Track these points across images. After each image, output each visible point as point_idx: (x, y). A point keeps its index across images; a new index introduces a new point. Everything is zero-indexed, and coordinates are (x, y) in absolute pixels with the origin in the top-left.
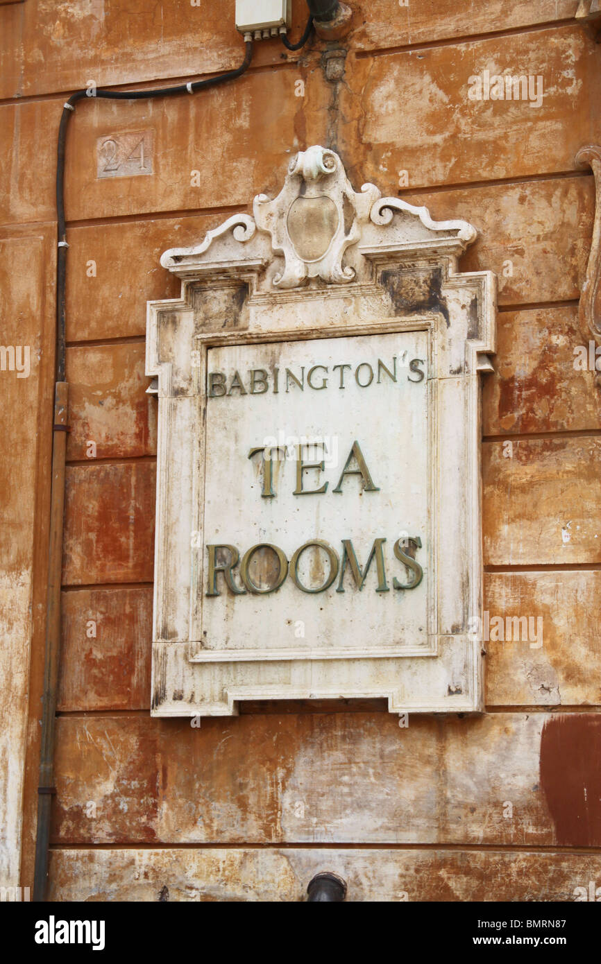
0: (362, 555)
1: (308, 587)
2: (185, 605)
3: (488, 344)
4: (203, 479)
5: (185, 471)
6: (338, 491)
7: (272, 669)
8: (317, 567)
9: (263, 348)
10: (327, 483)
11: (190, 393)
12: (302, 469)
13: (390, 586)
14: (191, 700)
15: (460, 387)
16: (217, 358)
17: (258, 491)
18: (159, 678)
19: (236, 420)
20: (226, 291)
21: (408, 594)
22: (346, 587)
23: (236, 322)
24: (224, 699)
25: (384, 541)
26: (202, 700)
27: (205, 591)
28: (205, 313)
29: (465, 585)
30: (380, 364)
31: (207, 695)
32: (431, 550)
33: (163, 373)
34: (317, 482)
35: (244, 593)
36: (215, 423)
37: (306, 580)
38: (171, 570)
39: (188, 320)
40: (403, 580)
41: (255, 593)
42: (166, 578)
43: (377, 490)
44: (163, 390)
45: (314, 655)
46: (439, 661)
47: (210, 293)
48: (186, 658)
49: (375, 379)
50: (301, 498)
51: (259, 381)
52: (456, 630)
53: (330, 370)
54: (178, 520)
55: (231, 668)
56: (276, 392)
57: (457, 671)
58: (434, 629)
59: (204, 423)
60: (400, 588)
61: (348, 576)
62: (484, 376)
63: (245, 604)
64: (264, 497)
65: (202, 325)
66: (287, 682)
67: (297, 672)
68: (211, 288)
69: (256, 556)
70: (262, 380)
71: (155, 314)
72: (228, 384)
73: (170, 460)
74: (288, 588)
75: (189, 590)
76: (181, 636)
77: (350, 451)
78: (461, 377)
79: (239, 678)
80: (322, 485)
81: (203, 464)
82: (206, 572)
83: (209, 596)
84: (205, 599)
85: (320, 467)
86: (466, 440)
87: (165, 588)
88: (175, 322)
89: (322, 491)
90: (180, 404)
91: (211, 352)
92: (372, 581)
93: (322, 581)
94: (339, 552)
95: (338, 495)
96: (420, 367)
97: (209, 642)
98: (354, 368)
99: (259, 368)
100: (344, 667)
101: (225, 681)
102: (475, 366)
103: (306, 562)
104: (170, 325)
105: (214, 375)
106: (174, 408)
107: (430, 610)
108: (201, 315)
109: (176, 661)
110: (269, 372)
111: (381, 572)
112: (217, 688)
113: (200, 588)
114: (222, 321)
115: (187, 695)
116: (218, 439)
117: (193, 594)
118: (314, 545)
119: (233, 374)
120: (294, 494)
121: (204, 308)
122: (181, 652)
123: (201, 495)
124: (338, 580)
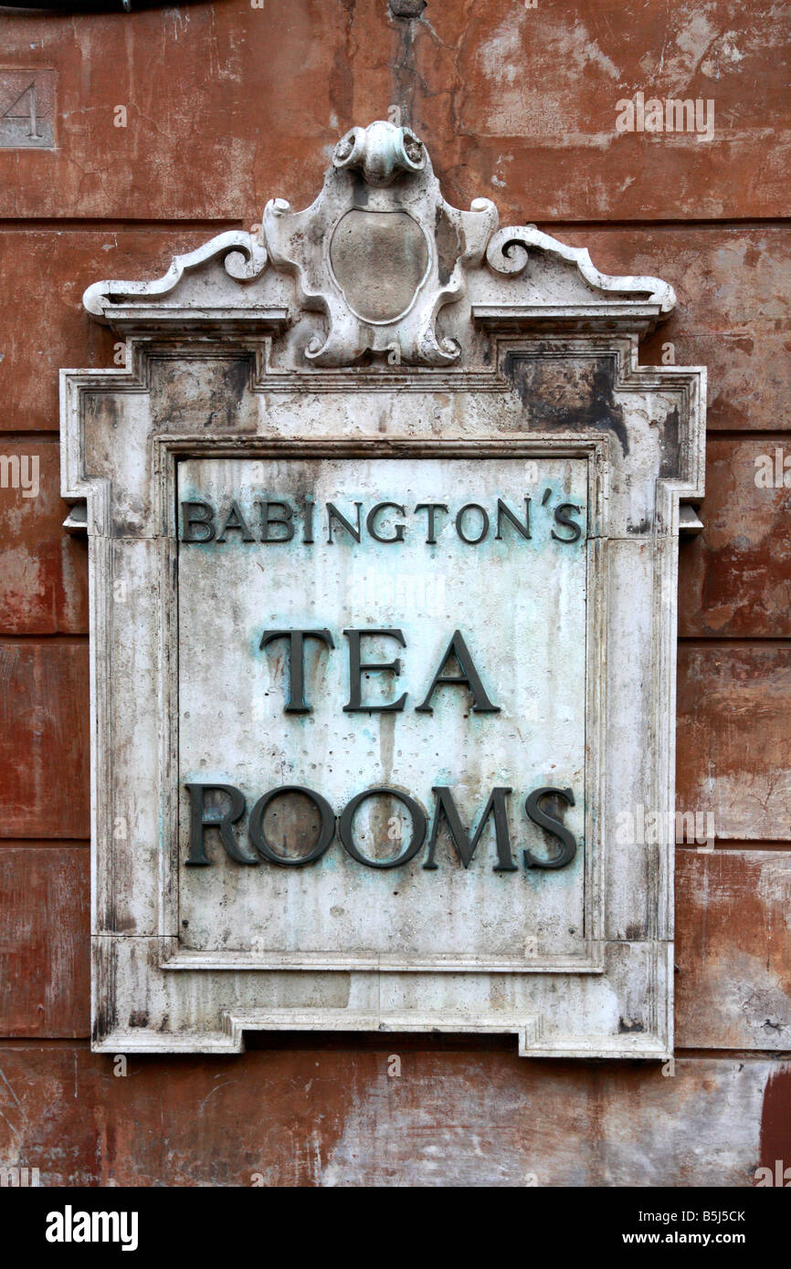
0: (471, 810)
1: (372, 859)
3: (695, 489)
4: (175, 676)
5: (142, 662)
6: (425, 710)
8: (388, 828)
9: (284, 466)
10: (406, 696)
11: (147, 532)
12: (359, 670)
13: (518, 861)
14: (163, 1028)
15: (648, 555)
16: (196, 477)
17: (281, 700)
18: (104, 992)
19: (234, 584)
20: (211, 365)
21: (552, 876)
22: (441, 860)
23: (232, 417)
24: (224, 1027)
25: (508, 792)
26: (183, 1028)
27: (185, 858)
28: (172, 397)
29: (651, 866)
30: (502, 508)
31: (193, 1019)
32: (592, 810)
33: (94, 491)
34: (388, 694)
35: (254, 865)
36: (195, 586)
37: (365, 845)
38: (120, 819)
39: (137, 409)
40: (542, 853)
41: (278, 864)
42: (112, 834)
43: (497, 711)
44: (95, 521)
45: (384, 964)
46: (603, 980)
47: (181, 366)
48: (152, 961)
49: (493, 533)
50: (354, 719)
51: (278, 522)
52: (634, 934)
53: (410, 511)
54: (129, 741)
55: (237, 979)
56: (308, 542)
57: (635, 997)
58: (599, 931)
59: (176, 585)
60: (534, 866)
61: (444, 844)
62: (687, 538)
63: (257, 883)
64: (290, 712)
65: (165, 419)
68: (182, 357)
69: (276, 806)
70: (282, 521)
71: (75, 390)
72: (219, 523)
73: (112, 643)
74: (333, 860)
75: (154, 854)
76: (142, 927)
77: (447, 645)
78: (643, 539)
79: (250, 996)
80: (397, 698)
81: (175, 651)
82: (185, 827)
83: (189, 865)
84: (183, 871)
85: (392, 670)
87: (111, 851)
88: (113, 412)
89: (398, 708)
90: (127, 551)
91: (183, 468)
92: (487, 854)
93: (396, 848)
94: (427, 803)
95: (425, 718)
96: (575, 518)
97: (194, 937)
98: (454, 510)
99: (278, 498)
101: (227, 1000)
102: (675, 522)
103: (368, 818)
104: (104, 415)
105: (191, 505)
106: (115, 558)
107: (589, 901)
108: (164, 401)
109: (134, 968)
110: (295, 506)
111: (504, 840)
112: (210, 1009)
113: (175, 852)
114: (204, 414)
115: (156, 1018)
116: (199, 612)
117: (163, 861)
118: (382, 793)
119: (228, 505)
120: (346, 710)
121: (168, 389)
122: (142, 951)
123: (173, 702)
124: (426, 850)
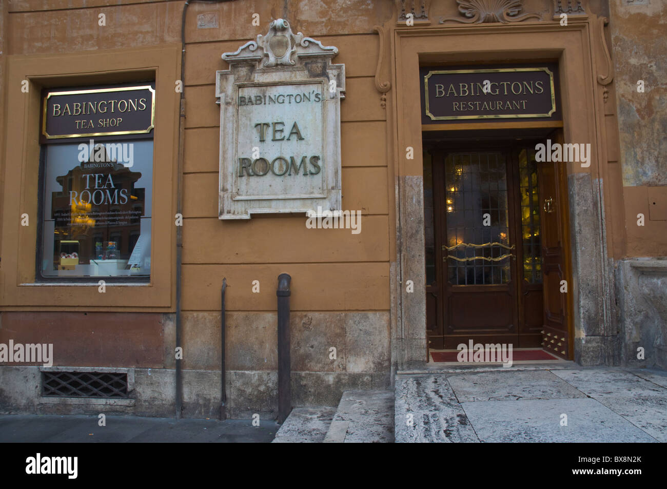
0: (298, 162)
1: (277, 173)
2: (230, 180)
3: (343, 89)
4: (237, 134)
5: (231, 131)
6: (288, 139)
7: (264, 203)
8: (281, 166)
9: (260, 88)
10: (284, 137)
11: (232, 104)
12: (275, 131)
13: (308, 173)
14: (234, 213)
15: (334, 104)
16: (243, 92)
17: (258, 139)
18: (221, 205)
19: (250, 114)
20: (246, 68)
21: (315, 176)
22: (292, 173)
23: (250, 79)
24: (246, 213)
25: (306, 157)
26: (238, 213)
27: (238, 175)
28: (238, 75)
29: (336, 173)
30: (304, 95)
31: (240, 211)
32: (324, 161)
33: (222, 96)
34: (281, 136)
35: (253, 176)
36: (242, 115)
37: (277, 171)
38: (225, 167)
39: (231, 78)
40: (313, 170)
41: (258, 175)
42: (224, 169)
43: (303, 139)
44: (222, 102)
45: (280, 197)
46: (327, 199)
47: (240, 69)
48: (232, 198)
49: (302, 100)
50: (274, 142)
51: (259, 100)
52: (333, 188)
53: (285, 96)
54: (228, 149)
55: (249, 202)
56: (265, 104)
57: (333, 203)
58: (325, 188)
59: (238, 115)
60: (312, 174)
61: (293, 170)
62: (342, 100)
63: (253, 180)
64: (261, 141)
65: (237, 80)
66: (270, 207)
67: (274, 203)
68: (240, 67)
69: (258, 162)
70: (260, 100)
71: (219, 75)
72: (247, 101)
73: (225, 128)
74: (270, 173)
75: (232, 174)
76: (230, 191)
77: (293, 125)
78: (334, 100)
79: (252, 206)
80: (283, 137)
81: (237, 129)
82: (239, 168)
83: (240, 176)
84: (238, 178)
85: (282, 131)
86: (336, 122)
87: (223, 173)
88: (227, 79)
89: (283, 139)
90: (228, 107)
91: (240, 89)
92: (302, 172)
93: (283, 171)
94: (289, 161)
95: (289, 141)
96: (319, 96)
97: (240, 193)
98: (294, 96)
99: (259, 95)
100: (292, 201)
101: (247, 207)
102: (340, 96)
103: (277, 164)
104: (225, 80)
105: (242, 97)
106: (226, 109)
107: (323, 181)
108: (237, 76)
109: (228, 200)
110: (262, 97)
111: (305, 168)
112: (243, 209)
113: (237, 173)
114: (245, 78)
115: (232, 211)
116: (243, 120)
117: (234, 176)
118: (280, 159)
119: (249, 97)
120: (272, 140)
121: (238, 73)
122: (230, 196)
123: (237, 140)
124: (289, 171)
